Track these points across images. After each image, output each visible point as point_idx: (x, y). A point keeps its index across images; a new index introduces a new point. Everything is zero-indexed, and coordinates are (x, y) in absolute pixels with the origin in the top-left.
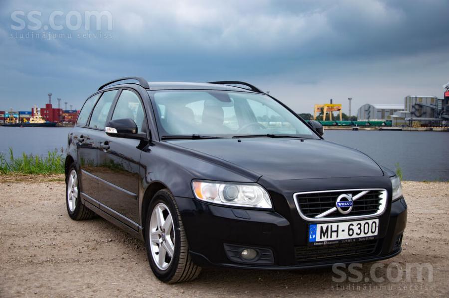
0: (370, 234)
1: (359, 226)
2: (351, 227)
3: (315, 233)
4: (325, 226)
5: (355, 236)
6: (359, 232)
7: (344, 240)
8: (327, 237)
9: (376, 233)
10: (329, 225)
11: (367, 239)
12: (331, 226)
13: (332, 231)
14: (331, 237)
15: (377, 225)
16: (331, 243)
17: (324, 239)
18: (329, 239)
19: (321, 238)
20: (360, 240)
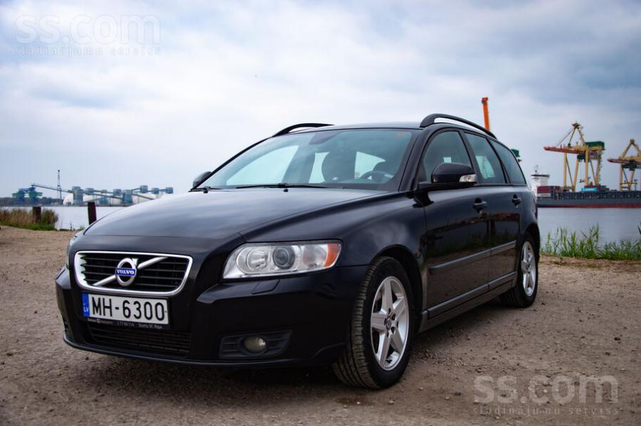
0: (154, 321)
1: (137, 306)
2: (126, 305)
3: (88, 306)
4: (96, 297)
5: (132, 319)
6: (138, 315)
7: (119, 321)
8: (100, 314)
9: (166, 321)
10: (102, 297)
11: (151, 326)
12: (104, 300)
13: (105, 307)
14: (104, 315)
15: (166, 309)
16: (104, 322)
17: (97, 315)
18: (102, 317)
19: (94, 313)
20: (140, 326)
